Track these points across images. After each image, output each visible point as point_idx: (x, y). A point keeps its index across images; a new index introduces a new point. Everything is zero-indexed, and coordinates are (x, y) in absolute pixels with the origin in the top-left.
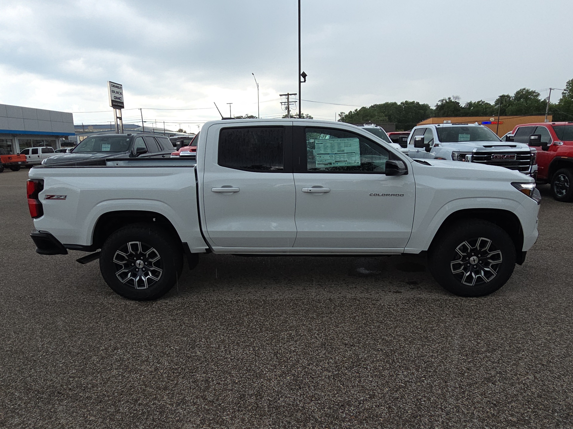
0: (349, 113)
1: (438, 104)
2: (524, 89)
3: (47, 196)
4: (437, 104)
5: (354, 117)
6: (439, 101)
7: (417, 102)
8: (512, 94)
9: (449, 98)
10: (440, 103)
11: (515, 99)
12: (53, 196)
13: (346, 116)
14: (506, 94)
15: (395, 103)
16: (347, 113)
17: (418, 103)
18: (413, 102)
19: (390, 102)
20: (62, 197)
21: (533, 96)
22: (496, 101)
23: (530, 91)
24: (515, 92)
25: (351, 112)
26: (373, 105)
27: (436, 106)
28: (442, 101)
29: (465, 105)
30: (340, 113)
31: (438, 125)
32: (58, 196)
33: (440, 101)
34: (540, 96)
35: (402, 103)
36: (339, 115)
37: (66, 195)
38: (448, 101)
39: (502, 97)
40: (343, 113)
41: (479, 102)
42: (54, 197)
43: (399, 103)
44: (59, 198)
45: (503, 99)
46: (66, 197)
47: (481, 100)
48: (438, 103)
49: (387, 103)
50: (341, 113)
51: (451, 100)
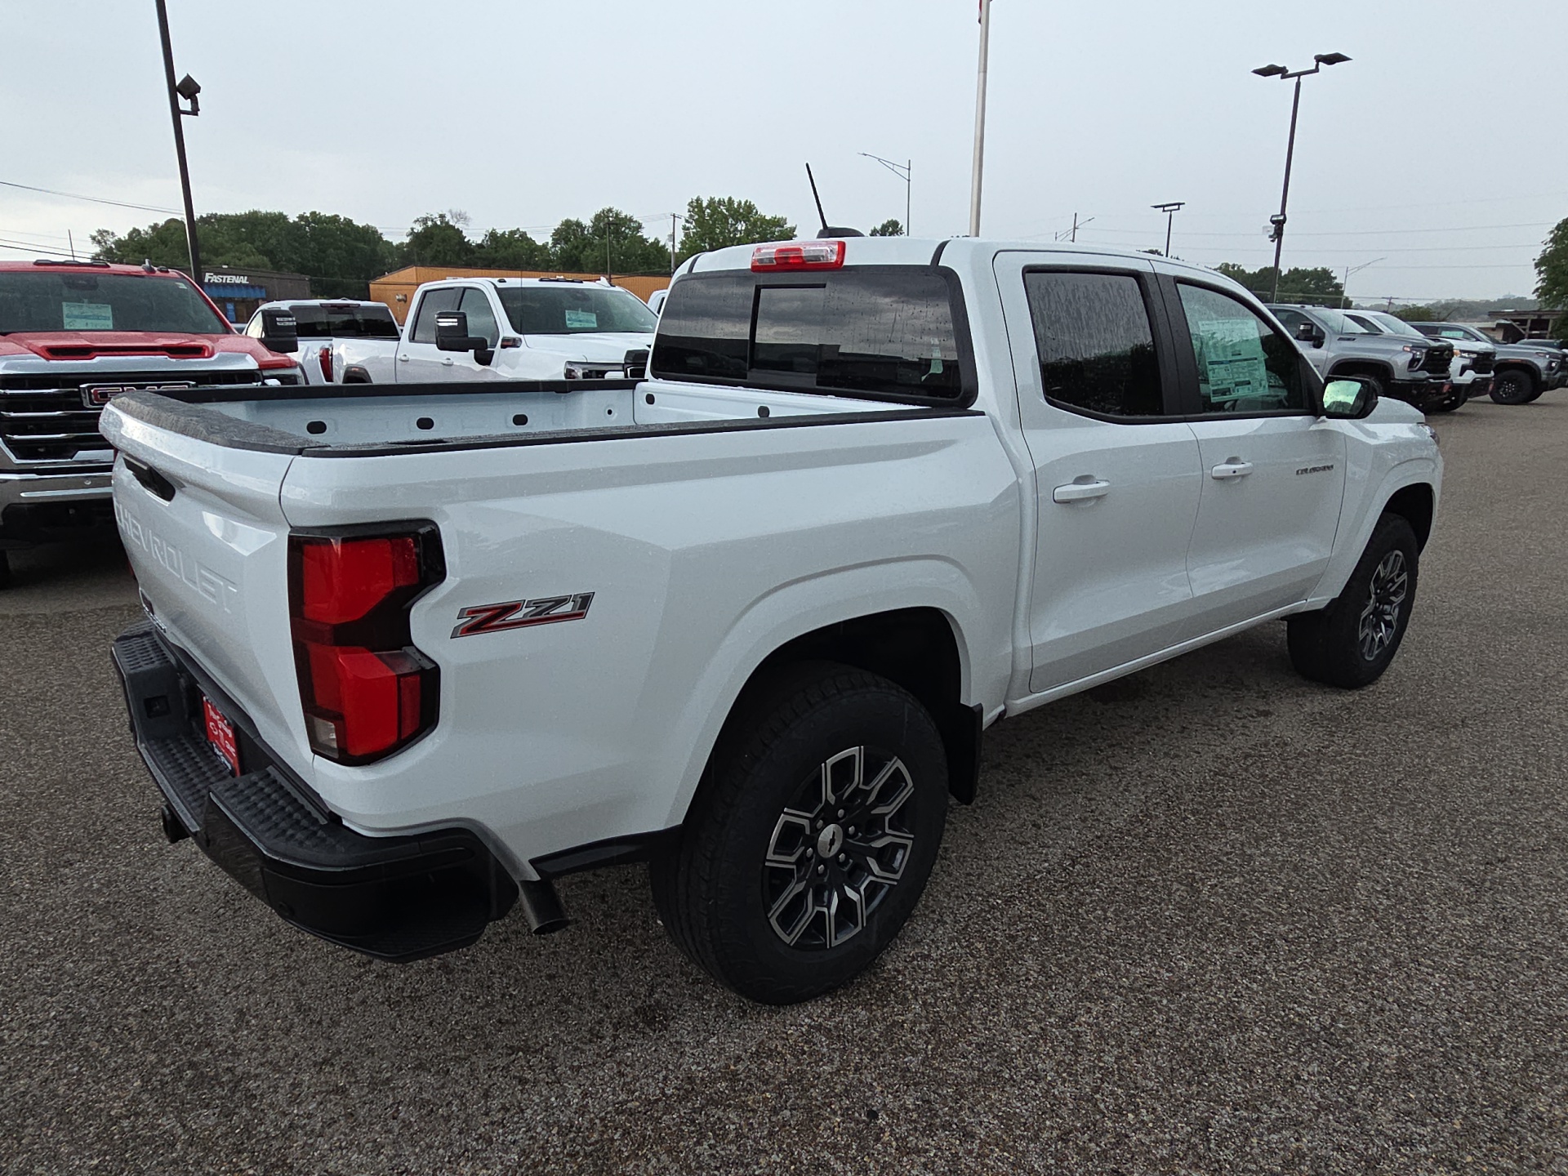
0: (130, 235)
1: (415, 231)
2: (610, 210)
3: (474, 612)
4: (412, 229)
5: (151, 248)
6: (415, 221)
7: (345, 219)
8: (587, 221)
9: (442, 216)
10: (419, 228)
11: (593, 234)
12: (513, 607)
13: (120, 244)
14: (573, 219)
15: (281, 218)
16: (123, 234)
17: (349, 222)
18: (335, 219)
19: (263, 211)
20: (567, 608)
21: (630, 229)
22: (554, 234)
23: (623, 215)
24: (592, 216)
25: (135, 231)
26: (204, 216)
27: (411, 234)
28: (425, 220)
29: (483, 237)
30: (95, 234)
31: (500, 281)
32: (537, 603)
33: (418, 220)
34: (643, 230)
35: (301, 217)
36: (94, 238)
37: (584, 591)
38: (439, 223)
39: (567, 224)
40: (106, 232)
41: (512, 233)
42: (518, 616)
43: (293, 218)
44: (544, 613)
45: (568, 231)
46: (585, 601)
47: (518, 229)
48: (414, 226)
49: (255, 213)
50: (101, 233)
51: (447, 223)
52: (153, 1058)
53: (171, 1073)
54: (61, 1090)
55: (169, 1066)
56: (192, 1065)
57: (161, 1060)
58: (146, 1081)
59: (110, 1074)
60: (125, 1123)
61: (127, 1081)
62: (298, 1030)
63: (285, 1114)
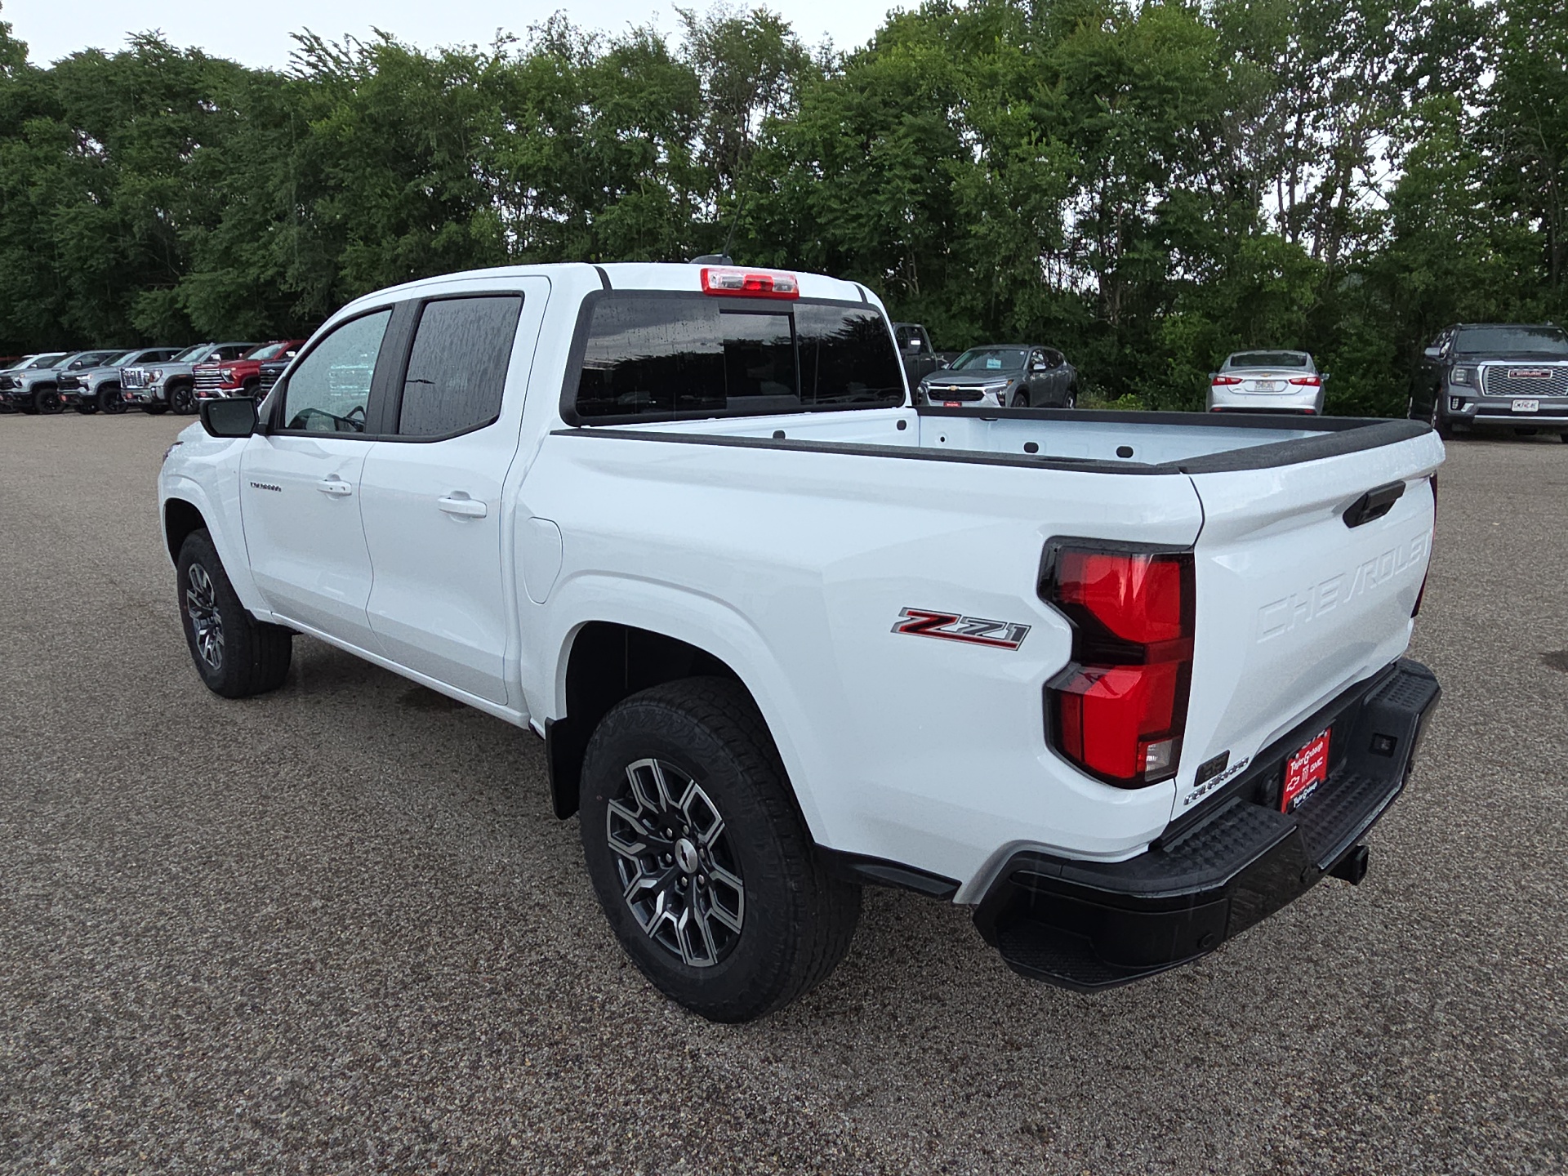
52: (1406, 1061)
53: (1406, 1039)
54: (1492, 1100)
55: (1401, 1044)
56: (1387, 1030)
57: (1402, 1054)
58: (1427, 1051)
59: (1446, 1078)
60: (1467, 1039)
61: (1439, 1062)
62: (1297, 986)
63: (1370, 962)
